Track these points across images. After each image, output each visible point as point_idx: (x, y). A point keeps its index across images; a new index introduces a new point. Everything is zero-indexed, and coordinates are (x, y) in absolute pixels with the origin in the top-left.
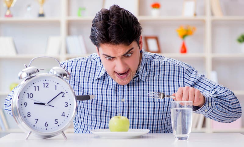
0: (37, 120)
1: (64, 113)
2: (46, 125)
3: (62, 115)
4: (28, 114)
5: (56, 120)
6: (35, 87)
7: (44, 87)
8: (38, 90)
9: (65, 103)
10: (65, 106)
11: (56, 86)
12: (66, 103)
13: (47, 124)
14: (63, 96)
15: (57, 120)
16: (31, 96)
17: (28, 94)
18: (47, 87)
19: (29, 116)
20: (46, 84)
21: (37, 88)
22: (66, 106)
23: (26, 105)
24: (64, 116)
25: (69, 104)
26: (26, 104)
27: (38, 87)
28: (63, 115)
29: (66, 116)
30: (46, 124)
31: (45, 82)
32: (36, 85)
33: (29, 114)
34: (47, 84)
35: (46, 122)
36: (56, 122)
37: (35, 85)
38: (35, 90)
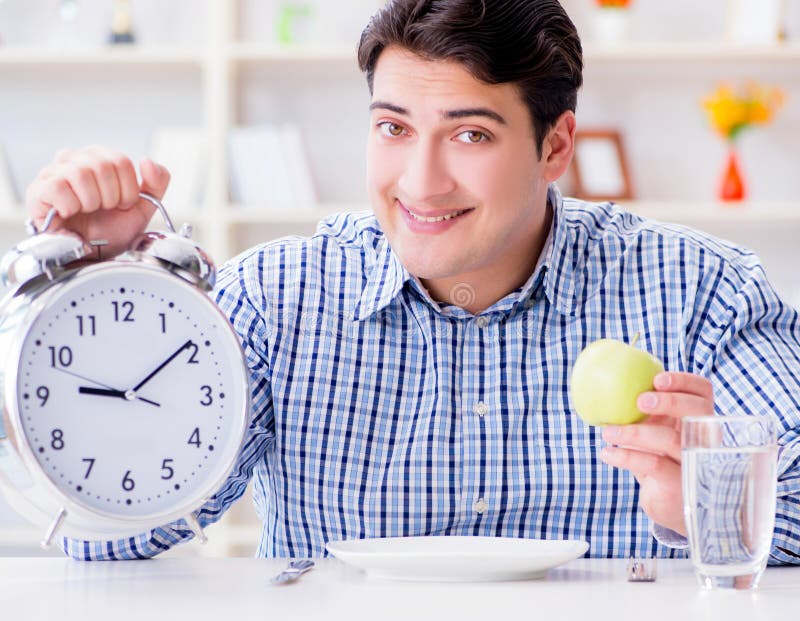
0: (92, 461)
1: (197, 431)
2: (128, 485)
3: (190, 442)
4: (56, 439)
5: (167, 464)
6: (80, 318)
7: (117, 319)
8: (94, 333)
9: (203, 388)
10: (202, 402)
11: (163, 315)
12: (206, 391)
13: (132, 481)
14: (191, 361)
15: (171, 460)
16: (66, 359)
17: (53, 349)
18: (126, 319)
19: (58, 444)
20: (124, 305)
21: (87, 323)
22: (207, 400)
23: (46, 398)
24: (198, 443)
25: (215, 395)
26: (43, 393)
27: (93, 318)
28: (194, 439)
29: (204, 446)
30: (127, 482)
31: (121, 299)
32: (84, 310)
33: (59, 439)
34: (128, 307)
35: (128, 473)
36: (167, 473)
37: (77, 311)
38: (81, 333)
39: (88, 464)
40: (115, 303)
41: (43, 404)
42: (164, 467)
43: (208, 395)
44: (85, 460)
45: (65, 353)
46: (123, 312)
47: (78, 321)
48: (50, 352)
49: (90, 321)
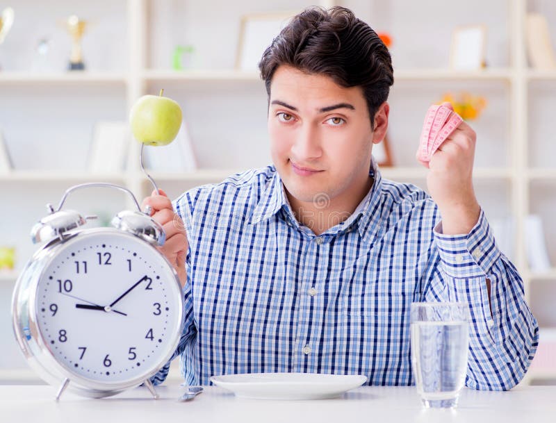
0: (85, 349)
1: (151, 330)
2: (107, 363)
3: (147, 337)
4: (62, 335)
5: (132, 351)
6: (77, 263)
7: (100, 263)
8: (86, 272)
9: (155, 305)
10: (154, 313)
11: (130, 261)
12: (157, 306)
13: (110, 361)
14: (147, 288)
15: (134, 348)
16: (68, 288)
17: (60, 281)
18: (107, 263)
19: (63, 338)
20: (105, 254)
21: (82, 266)
22: (157, 312)
23: (55, 311)
24: (152, 338)
25: (163, 309)
26: (54, 308)
27: (85, 263)
28: (150, 335)
29: (156, 339)
30: (107, 361)
31: (103, 251)
32: (80, 258)
33: (64, 335)
34: (107, 256)
35: (107, 356)
36: (132, 356)
37: (76, 258)
38: (78, 272)
39: (82, 350)
40: (100, 254)
41: (54, 315)
42: (130, 352)
43: (158, 309)
44: (80, 348)
45: (68, 284)
46: (104, 259)
47: (76, 265)
48: (58, 283)
49: (84, 264)
